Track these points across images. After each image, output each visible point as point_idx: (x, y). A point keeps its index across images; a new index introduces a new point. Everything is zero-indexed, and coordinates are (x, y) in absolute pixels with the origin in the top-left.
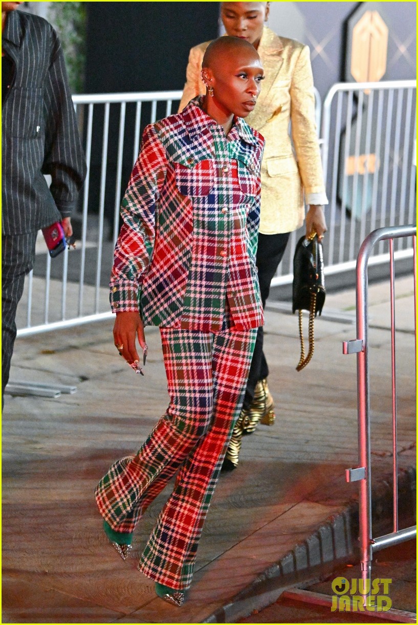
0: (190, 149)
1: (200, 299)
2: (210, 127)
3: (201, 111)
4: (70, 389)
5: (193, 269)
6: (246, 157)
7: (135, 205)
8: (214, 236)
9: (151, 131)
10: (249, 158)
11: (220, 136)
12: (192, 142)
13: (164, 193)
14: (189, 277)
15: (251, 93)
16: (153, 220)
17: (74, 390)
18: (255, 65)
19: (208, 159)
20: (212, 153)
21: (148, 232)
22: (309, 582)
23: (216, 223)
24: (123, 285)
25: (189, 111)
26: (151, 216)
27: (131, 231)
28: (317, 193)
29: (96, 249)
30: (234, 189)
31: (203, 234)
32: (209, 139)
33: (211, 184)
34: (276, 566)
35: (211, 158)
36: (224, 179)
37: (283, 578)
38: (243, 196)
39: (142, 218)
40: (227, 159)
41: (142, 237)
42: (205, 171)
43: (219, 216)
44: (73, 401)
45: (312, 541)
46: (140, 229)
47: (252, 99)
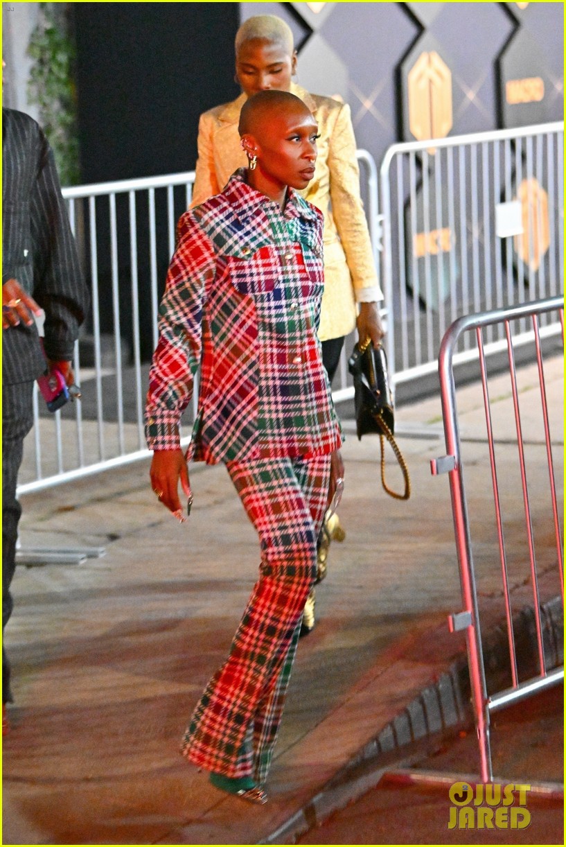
0: (243, 236)
1: (278, 419)
2: (262, 206)
3: (248, 187)
4: (97, 552)
5: (263, 383)
6: (309, 238)
7: (176, 313)
8: (284, 340)
9: (190, 220)
10: (312, 239)
11: (276, 216)
12: (243, 227)
13: (214, 294)
14: (260, 393)
15: (309, 159)
16: (200, 331)
17: (102, 552)
18: (307, 122)
19: (267, 245)
20: (270, 237)
21: (193, 345)
22: (415, 758)
23: (286, 324)
24: (162, 417)
25: (233, 189)
26: (198, 326)
27: (171, 347)
28: (369, 287)
29: (114, 377)
30: (302, 279)
31: (271, 338)
32: (264, 219)
33: (274, 276)
34: (373, 742)
35: (269, 243)
36: (289, 268)
37: (382, 757)
38: (313, 287)
39: (186, 329)
40: (289, 243)
41: (185, 355)
42: (266, 261)
43: (288, 314)
44: (103, 565)
45: (415, 708)
46: (183, 343)
47: (310, 165)
